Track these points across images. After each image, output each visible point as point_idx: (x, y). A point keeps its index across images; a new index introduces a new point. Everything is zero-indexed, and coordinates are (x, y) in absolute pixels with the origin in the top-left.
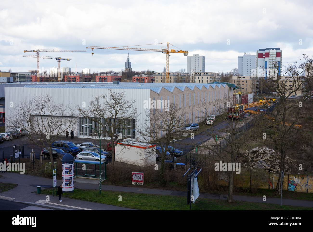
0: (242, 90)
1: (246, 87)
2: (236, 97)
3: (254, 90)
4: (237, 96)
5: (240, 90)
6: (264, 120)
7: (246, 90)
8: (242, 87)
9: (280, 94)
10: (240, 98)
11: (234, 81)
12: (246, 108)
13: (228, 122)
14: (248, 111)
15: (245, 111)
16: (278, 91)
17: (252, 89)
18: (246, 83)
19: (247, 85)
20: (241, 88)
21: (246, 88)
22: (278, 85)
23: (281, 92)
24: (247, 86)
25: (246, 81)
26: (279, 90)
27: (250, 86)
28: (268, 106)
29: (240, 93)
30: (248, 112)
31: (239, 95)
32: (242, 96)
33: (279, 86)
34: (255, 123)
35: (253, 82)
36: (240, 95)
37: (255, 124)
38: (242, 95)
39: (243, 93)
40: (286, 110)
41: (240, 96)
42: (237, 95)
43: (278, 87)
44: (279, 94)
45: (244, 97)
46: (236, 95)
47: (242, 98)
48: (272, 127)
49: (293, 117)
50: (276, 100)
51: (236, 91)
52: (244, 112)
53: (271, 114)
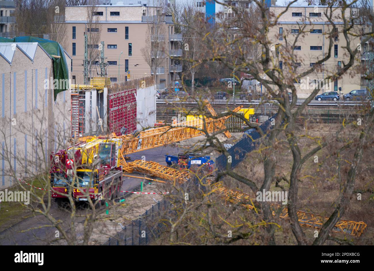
0: (112, 71)
1: (127, 57)
2: (82, 104)
3: (159, 69)
4: (87, 99)
5: (99, 69)
6: (209, 206)
7: (127, 68)
8: (110, 55)
9: (275, 88)
10: (101, 110)
11: (74, 29)
12: (129, 152)
13: (54, 221)
14: (135, 164)
15: (126, 166)
16: (264, 77)
17: (153, 62)
18: (127, 37)
19: (130, 47)
20: (102, 59)
21: (127, 61)
22: (268, 50)
23: (277, 83)
24: (130, 53)
25: (127, 29)
26: (271, 75)
27: (143, 50)
28: (224, 139)
29: (99, 82)
30: (138, 171)
31: (94, 93)
32: (108, 97)
33: (271, 54)
34: (174, 220)
35: (155, 35)
36: (102, 94)
37: (170, 226)
38: (109, 91)
39: (112, 84)
40: (303, 161)
41: (100, 96)
42: (87, 94)
43: (266, 61)
44: (269, 89)
45: (119, 100)
46: (82, 93)
47: (109, 106)
48: (245, 235)
49: (330, 188)
50: (256, 116)
51: (83, 75)
52: (119, 168)
53: (242, 179)
